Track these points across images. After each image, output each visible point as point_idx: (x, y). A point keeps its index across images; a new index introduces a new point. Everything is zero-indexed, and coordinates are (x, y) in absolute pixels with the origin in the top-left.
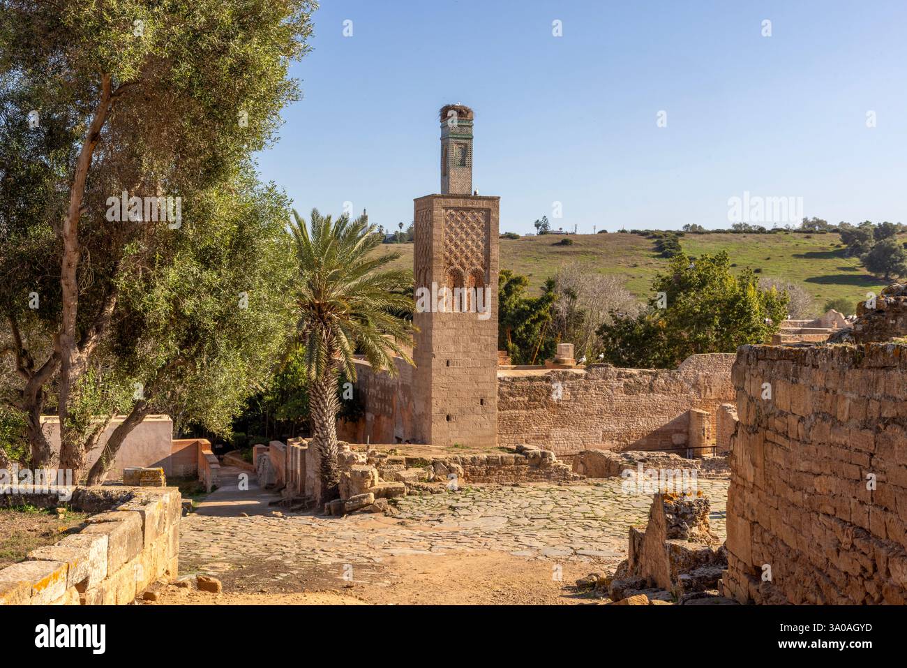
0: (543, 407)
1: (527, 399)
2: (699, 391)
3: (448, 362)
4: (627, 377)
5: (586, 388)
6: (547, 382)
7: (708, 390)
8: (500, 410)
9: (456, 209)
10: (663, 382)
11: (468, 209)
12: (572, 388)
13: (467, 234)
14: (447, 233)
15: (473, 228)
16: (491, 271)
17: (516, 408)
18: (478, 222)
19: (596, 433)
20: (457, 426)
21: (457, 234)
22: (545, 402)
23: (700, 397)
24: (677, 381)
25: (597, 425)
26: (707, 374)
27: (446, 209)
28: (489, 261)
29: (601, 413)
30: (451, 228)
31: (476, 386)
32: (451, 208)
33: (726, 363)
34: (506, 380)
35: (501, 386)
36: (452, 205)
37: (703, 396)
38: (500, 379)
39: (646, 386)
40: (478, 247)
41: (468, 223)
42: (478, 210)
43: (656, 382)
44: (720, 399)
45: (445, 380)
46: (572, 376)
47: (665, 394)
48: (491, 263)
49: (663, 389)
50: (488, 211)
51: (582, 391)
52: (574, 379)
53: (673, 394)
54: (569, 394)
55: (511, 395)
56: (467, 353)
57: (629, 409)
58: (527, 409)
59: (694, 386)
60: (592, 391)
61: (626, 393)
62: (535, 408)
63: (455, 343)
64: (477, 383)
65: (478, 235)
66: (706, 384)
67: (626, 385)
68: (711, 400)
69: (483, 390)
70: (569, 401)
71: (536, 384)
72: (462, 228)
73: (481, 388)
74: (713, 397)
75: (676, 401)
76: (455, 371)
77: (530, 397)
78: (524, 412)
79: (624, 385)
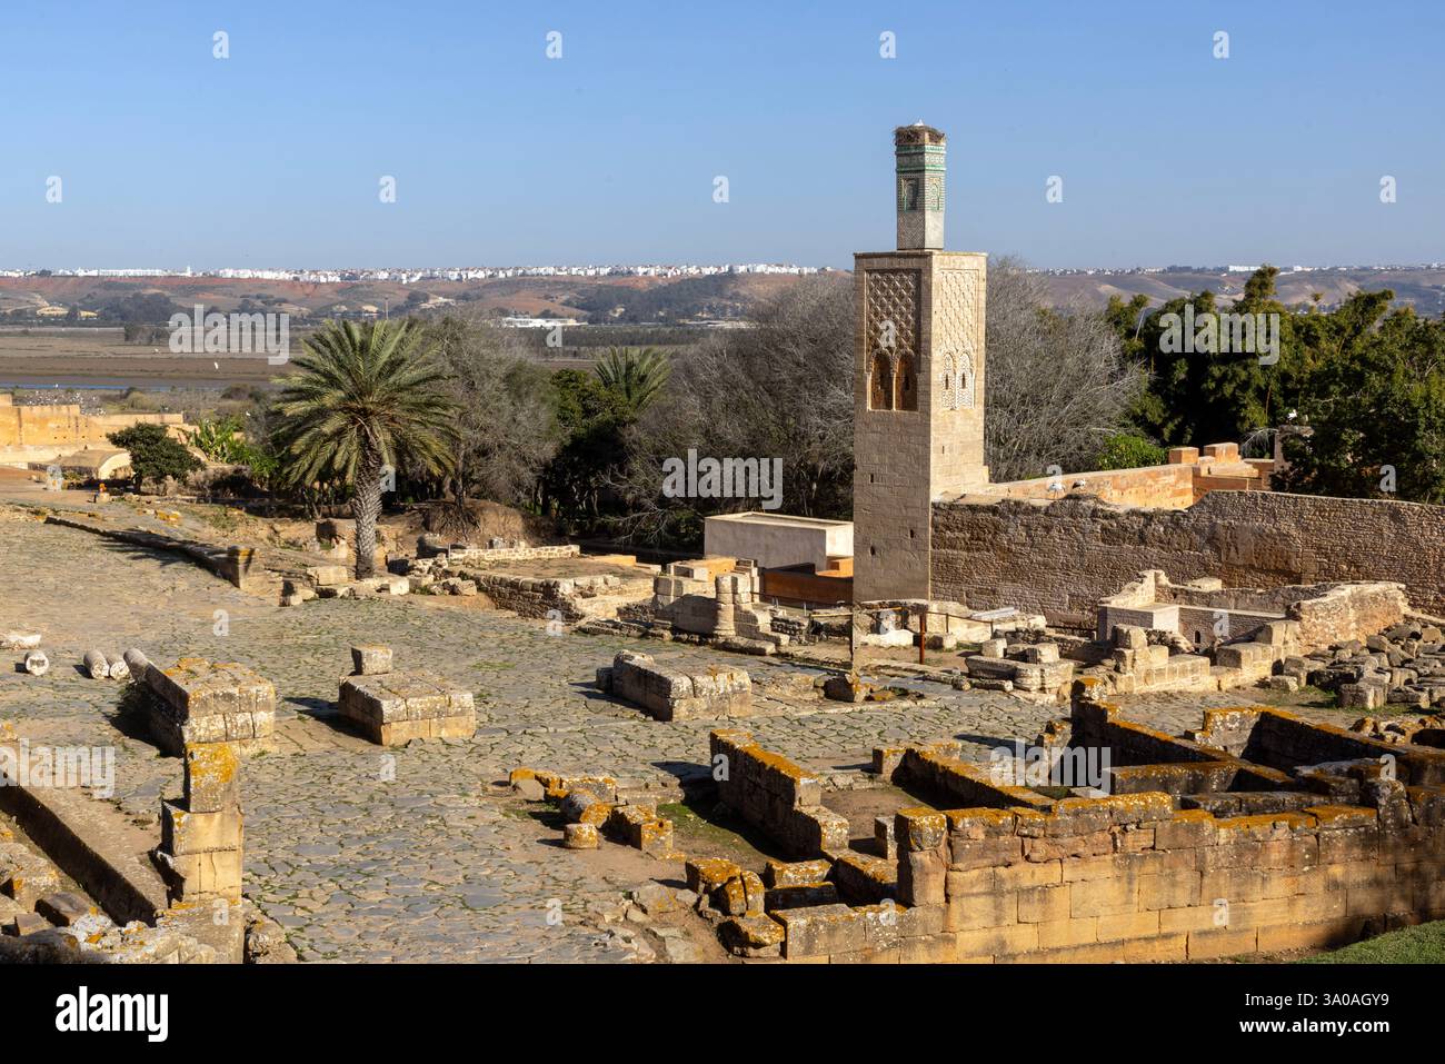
0: (988, 550)
1: (968, 535)
2: (1218, 550)
3: (872, 476)
4: (1105, 517)
5: (1048, 529)
6: (994, 515)
7: (1233, 549)
8: (934, 547)
9: (882, 272)
10: (1162, 529)
11: (895, 272)
12: (1028, 527)
13: (895, 305)
14: (871, 305)
15: (901, 297)
16: (923, 356)
17: (954, 548)
18: (908, 289)
19: (1059, 596)
20: (882, 562)
21: (882, 306)
22: (991, 544)
23: (1220, 561)
24: (1184, 531)
25: (1061, 585)
26: (1231, 524)
27: (870, 272)
28: (920, 342)
29: (1066, 568)
30: (876, 297)
31: (904, 511)
32: (875, 271)
33: (1263, 509)
34: (942, 506)
35: (936, 514)
36: (876, 266)
37: (1223, 558)
38: (933, 504)
39: (1134, 534)
40: (907, 322)
41: (895, 289)
42: (907, 271)
43: (1150, 529)
44: (1252, 566)
45: (869, 501)
46: (1027, 509)
47: (1163, 548)
48: (923, 345)
49: (1161, 542)
50: (918, 272)
51: (1041, 532)
52: (1029, 514)
53: (1176, 550)
54: (1024, 534)
55: (948, 528)
56: (893, 467)
57: (1108, 565)
58: (968, 550)
59: (1209, 541)
60: (1054, 533)
61: (1104, 541)
62: (978, 550)
63: (880, 452)
64: (906, 507)
65: (907, 306)
66: (1229, 540)
67: (1104, 529)
68: (1238, 567)
69: (913, 518)
70: (1023, 545)
71: (980, 516)
72: (888, 297)
73: (910, 514)
74: (1240, 562)
75: (1180, 562)
76: (880, 489)
77: (972, 534)
78: (965, 553)
79: (1102, 529)
